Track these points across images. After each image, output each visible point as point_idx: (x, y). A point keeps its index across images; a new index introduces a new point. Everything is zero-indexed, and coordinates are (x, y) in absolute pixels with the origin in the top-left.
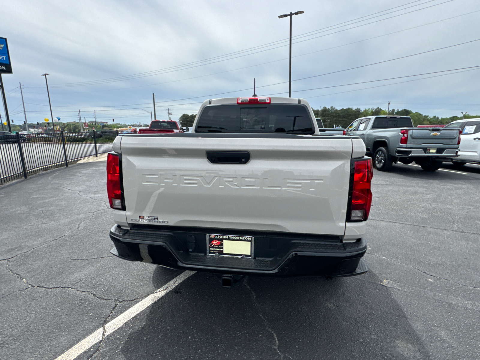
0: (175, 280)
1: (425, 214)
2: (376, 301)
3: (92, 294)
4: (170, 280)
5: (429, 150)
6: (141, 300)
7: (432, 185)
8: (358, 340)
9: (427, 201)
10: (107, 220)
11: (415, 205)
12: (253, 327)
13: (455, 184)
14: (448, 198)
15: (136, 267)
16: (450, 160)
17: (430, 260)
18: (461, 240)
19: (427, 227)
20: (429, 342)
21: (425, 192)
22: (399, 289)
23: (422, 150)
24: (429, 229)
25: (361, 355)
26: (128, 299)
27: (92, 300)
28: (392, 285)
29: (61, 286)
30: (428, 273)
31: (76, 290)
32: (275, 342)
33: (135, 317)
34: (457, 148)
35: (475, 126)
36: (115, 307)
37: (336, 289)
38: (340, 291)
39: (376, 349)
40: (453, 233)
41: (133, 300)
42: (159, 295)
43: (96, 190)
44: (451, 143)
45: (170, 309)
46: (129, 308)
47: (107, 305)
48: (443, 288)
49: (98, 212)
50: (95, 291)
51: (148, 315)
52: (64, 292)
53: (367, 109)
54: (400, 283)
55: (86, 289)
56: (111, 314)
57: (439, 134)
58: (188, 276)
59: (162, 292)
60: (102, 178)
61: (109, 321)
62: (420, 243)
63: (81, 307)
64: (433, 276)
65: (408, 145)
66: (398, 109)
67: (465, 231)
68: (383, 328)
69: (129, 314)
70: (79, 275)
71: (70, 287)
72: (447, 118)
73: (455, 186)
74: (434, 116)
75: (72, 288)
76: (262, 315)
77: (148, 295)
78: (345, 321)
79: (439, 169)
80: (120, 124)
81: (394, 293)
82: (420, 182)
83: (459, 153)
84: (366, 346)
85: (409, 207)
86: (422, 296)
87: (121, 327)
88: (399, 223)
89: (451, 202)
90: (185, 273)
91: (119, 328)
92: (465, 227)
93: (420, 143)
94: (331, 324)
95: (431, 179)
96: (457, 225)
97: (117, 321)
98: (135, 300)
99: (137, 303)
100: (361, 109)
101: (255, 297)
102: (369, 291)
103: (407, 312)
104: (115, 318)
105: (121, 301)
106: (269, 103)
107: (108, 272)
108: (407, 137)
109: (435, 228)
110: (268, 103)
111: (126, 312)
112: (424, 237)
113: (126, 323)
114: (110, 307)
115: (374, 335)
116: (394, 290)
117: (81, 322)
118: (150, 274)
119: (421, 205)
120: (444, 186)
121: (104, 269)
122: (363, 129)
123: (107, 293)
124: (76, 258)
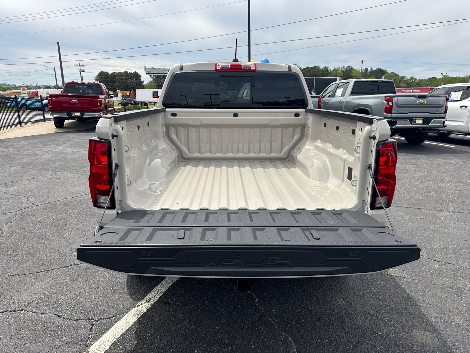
0: (157, 289)
1: (418, 194)
2: (387, 292)
3: (55, 315)
4: (151, 290)
5: (415, 120)
6: (123, 316)
7: (420, 161)
8: (377, 334)
9: (418, 179)
10: (38, 222)
11: (406, 185)
12: (264, 332)
13: (443, 159)
14: (438, 175)
15: (102, 278)
16: (437, 131)
17: (431, 245)
18: (459, 222)
19: (423, 209)
20: (445, 327)
21: (414, 169)
22: (407, 277)
23: (408, 120)
24: (425, 211)
25: (382, 348)
26: (105, 317)
27: (58, 322)
28: (399, 274)
29: (10, 310)
30: (432, 259)
31: (32, 312)
32: (292, 345)
33: (122, 335)
34: (444, 118)
35: (461, 92)
36: (92, 327)
37: (343, 283)
38: (348, 285)
39: (396, 340)
40: (449, 213)
41: (113, 317)
42: (143, 309)
43: (6, 181)
44: (437, 112)
45: (162, 323)
46: (110, 326)
47: (81, 326)
48: (449, 273)
49: (22, 210)
50: (58, 311)
51: (136, 332)
52: (16, 316)
53: (336, 67)
54: (407, 271)
55: (45, 310)
56: (90, 336)
57: (426, 101)
58: (172, 283)
59: (145, 304)
60: (9, 164)
61: (91, 345)
62: (418, 227)
63: (48, 332)
64: (438, 261)
65: (392, 114)
66: (372, 68)
67: (461, 212)
68: (399, 319)
69: (113, 334)
70: (29, 294)
71: (23, 310)
72: (425, 79)
73: (444, 161)
74: (411, 77)
75: (25, 311)
76: (270, 318)
77: (129, 310)
78: (360, 316)
79: (424, 142)
80: (7, 84)
81: (403, 282)
82: (407, 157)
83: (446, 123)
84: (386, 338)
85: (401, 187)
86: (431, 283)
87: (108, 349)
88: (394, 206)
89: (442, 179)
90: (167, 280)
91: (106, 351)
92: (460, 207)
93: (405, 112)
94: (346, 320)
95: (418, 154)
96: (452, 205)
97: (102, 343)
98: (115, 317)
99: (119, 320)
100: (330, 68)
101: (257, 300)
102: (378, 282)
103: (419, 300)
104: (97, 340)
105: (97, 319)
106: (255, 70)
107: (67, 287)
108: (392, 105)
109: (431, 210)
110: (253, 70)
111: (108, 332)
112: (422, 220)
113: (113, 344)
114: (86, 328)
115: (391, 326)
116: (402, 279)
117: (55, 350)
118: (123, 285)
119: (412, 184)
120: (432, 162)
121: (59, 283)
122: (340, 96)
123: (75, 312)
124: (15, 273)
